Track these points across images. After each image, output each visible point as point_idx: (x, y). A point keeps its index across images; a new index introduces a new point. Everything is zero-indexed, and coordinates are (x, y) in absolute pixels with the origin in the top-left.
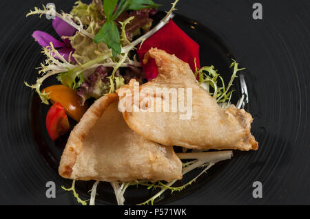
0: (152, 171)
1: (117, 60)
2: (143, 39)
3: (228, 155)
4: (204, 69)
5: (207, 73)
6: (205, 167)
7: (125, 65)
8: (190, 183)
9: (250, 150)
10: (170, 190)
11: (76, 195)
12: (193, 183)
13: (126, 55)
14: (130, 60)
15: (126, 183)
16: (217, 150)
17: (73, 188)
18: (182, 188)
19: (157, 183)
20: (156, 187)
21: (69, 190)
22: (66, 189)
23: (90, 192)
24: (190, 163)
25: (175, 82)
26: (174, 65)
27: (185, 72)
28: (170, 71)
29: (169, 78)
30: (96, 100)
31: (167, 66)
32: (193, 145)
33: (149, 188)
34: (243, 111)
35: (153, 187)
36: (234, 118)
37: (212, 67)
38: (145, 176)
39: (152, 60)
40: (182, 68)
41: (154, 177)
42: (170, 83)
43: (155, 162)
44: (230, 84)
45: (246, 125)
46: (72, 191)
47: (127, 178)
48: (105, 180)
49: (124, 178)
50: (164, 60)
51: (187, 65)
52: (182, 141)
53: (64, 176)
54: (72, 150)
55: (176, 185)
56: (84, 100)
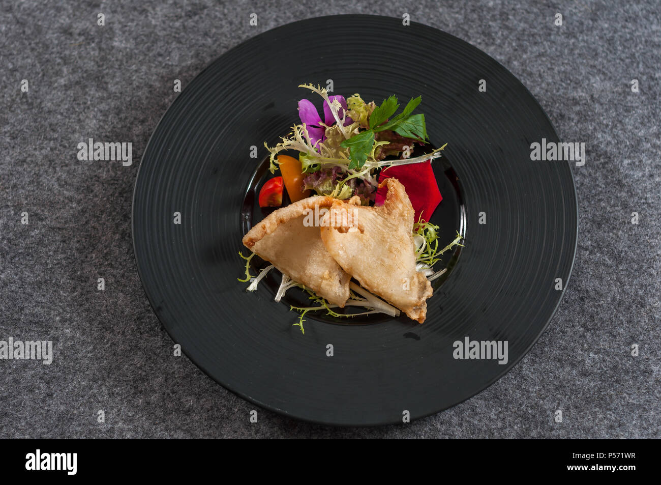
0: (319, 286)
1: (358, 171)
2: (393, 164)
3: (393, 312)
4: (427, 225)
5: (427, 230)
6: (370, 310)
7: (363, 178)
8: (347, 316)
9: (415, 320)
10: (328, 312)
11: (248, 266)
12: (350, 317)
13: (368, 169)
14: (369, 176)
15: (295, 282)
16: (387, 303)
17: (249, 259)
18: (338, 315)
19: (321, 298)
20: (318, 301)
21: (244, 258)
22: (242, 256)
23: (261, 271)
24: (360, 299)
25: (391, 221)
26: (400, 206)
27: (406, 218)
28: (394, 209)
29: (389, 214)
30: (317, 194)
31: (394, 203)
32: (368, 285)
33: (310, 298)
34: (429, 283)
35: (315, 300)
36: (417, 284)
37: (437, 227)
38: (311, 286)
39: (386, 189)
40: (405, 213)
41: (319, 292)
42: (386, 219)
43: (327, 280)
44: (441, 252)
45: (422, 297)
46: (246, 261)
47: (297, 279)
48: (279, 269)
49: (295, 278)
50: (396, 196)
51: (413, 212)
52: (360, 276)
53: (245, 245)
54: (264, 228)
55: (334, 310)
56: (306, 189)
